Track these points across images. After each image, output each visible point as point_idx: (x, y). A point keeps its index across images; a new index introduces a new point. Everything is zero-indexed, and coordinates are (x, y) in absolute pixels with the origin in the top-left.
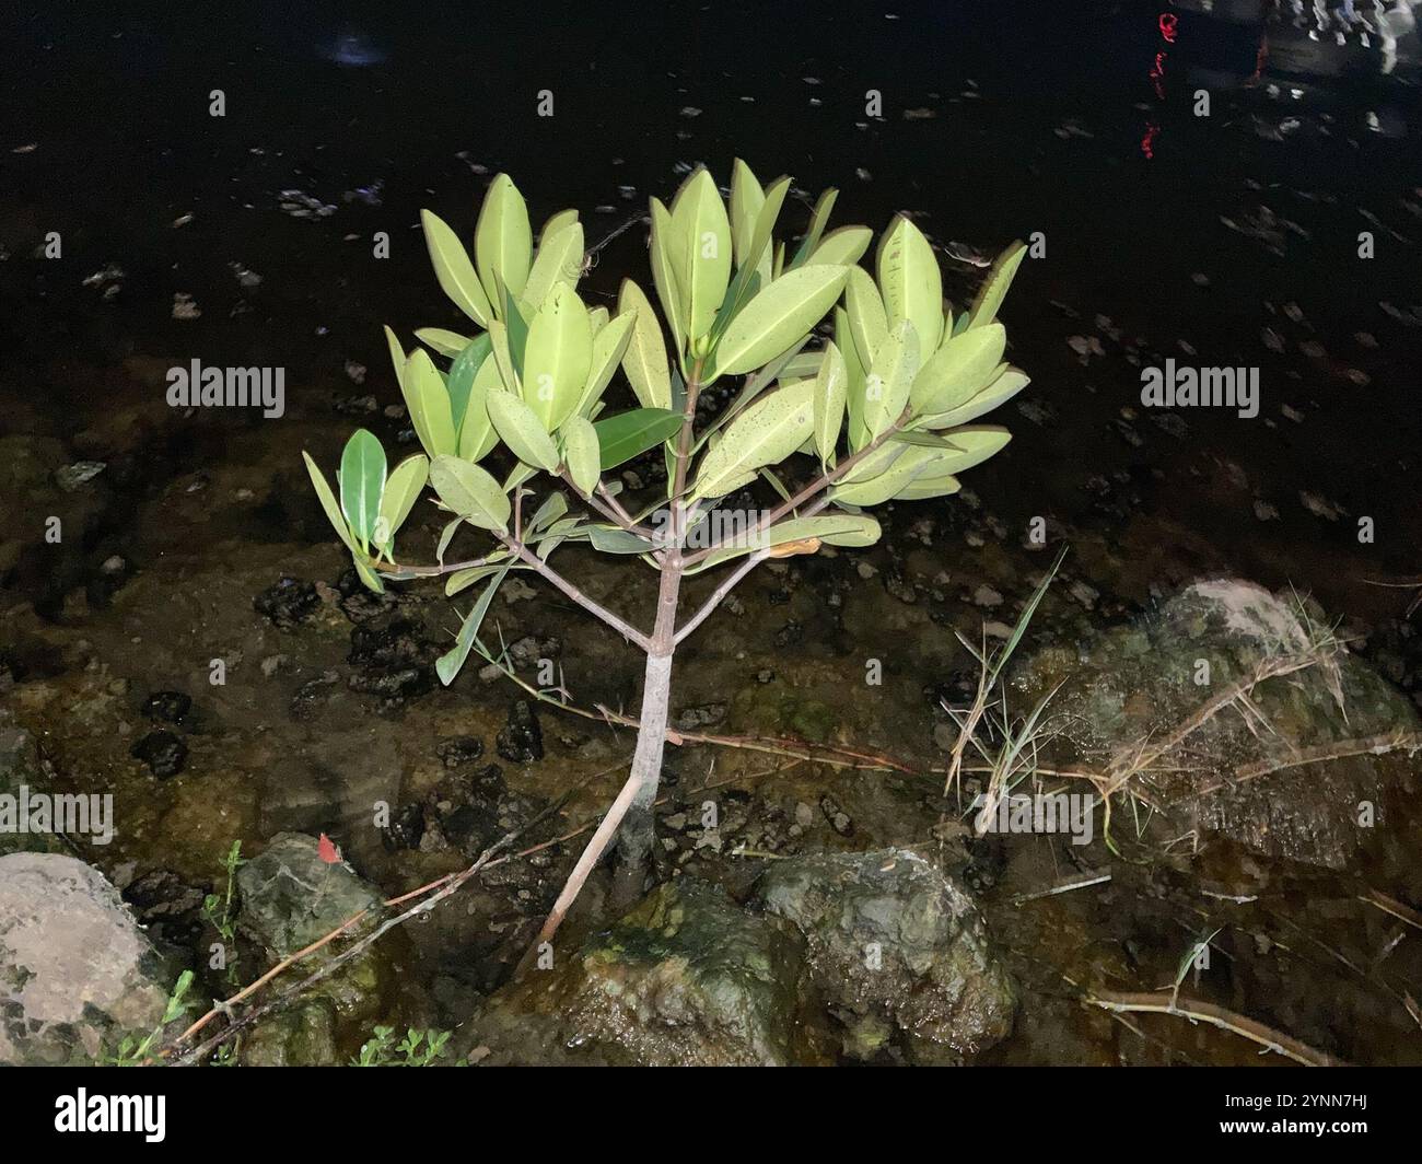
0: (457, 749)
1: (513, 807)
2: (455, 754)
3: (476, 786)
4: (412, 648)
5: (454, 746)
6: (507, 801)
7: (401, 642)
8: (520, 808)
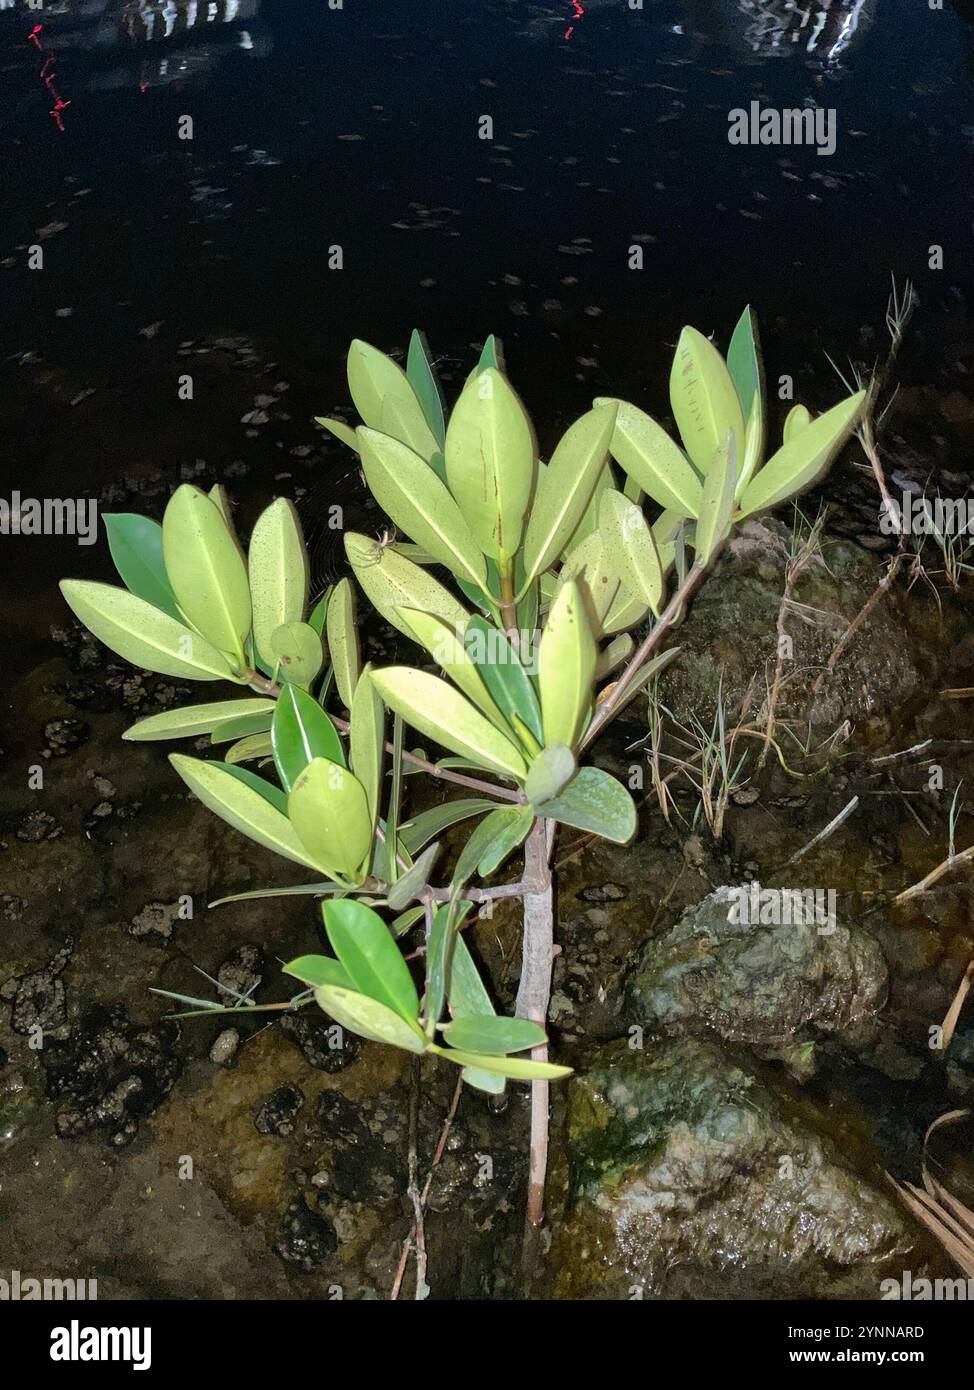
0: (277, 1111)
1: (381, 1116)
2: (280, 1118)
3: (330, 1130)
4: (120, 1045)
5: (272, 1111)
6: (370, 1115)
7: (105, 1043)
8: (386, 1111)
